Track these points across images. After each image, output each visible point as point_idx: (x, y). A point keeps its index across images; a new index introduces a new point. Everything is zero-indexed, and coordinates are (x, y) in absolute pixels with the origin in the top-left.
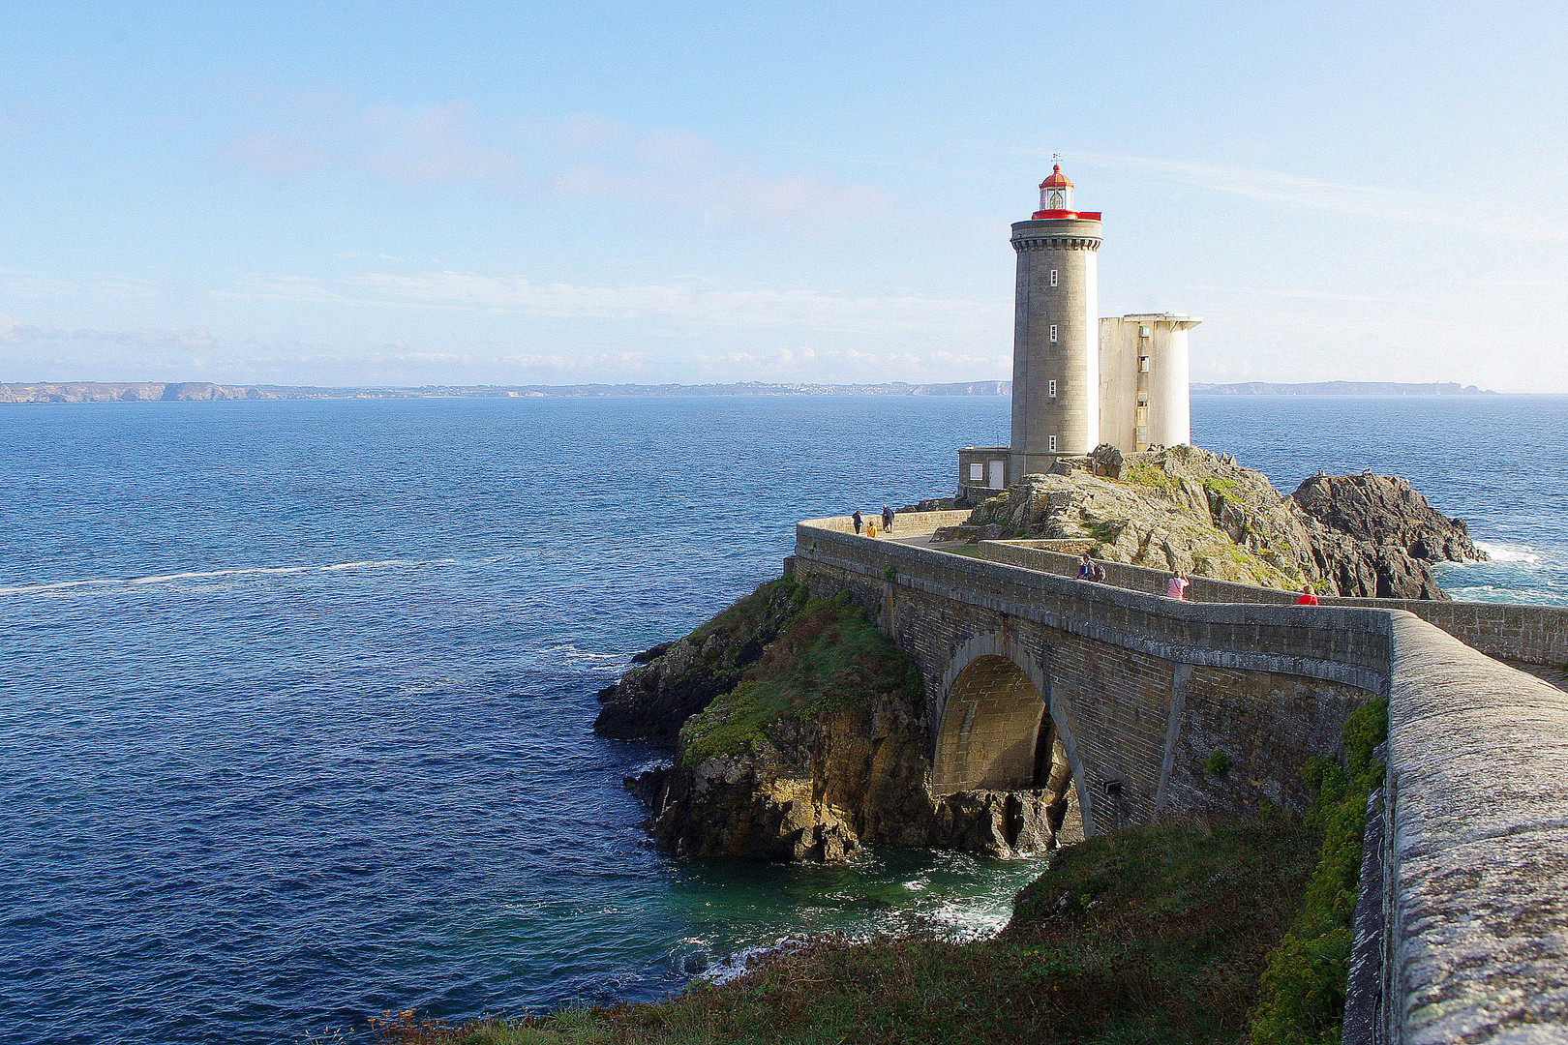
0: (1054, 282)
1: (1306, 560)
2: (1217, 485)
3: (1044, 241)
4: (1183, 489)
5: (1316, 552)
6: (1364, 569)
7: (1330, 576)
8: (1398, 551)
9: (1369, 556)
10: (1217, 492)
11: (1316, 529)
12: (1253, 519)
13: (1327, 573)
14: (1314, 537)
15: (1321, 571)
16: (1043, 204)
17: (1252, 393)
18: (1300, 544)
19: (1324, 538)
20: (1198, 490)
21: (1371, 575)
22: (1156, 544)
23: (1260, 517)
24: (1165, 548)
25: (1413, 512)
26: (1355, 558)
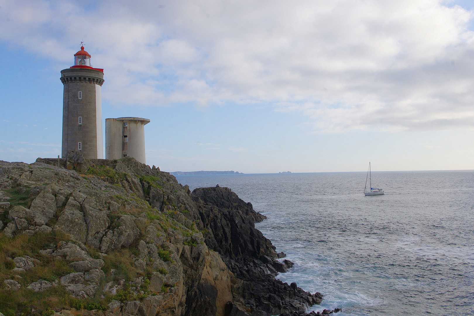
0: (80, 97)
1: (197, 218)
2: (147, 179)
3: (75, 78)
4: (127, 180)
5: (201, 214)
6: (224, 222)
7: (209, 226)
8: (238, 212)
9: (226, 215)
10: (148, 183)
11: (201, 203)
12: (168, 197)
13: (207, 225)
14: (200, 207)
15: (204, 224)
16: (76, 62)
17: (178, 175)
18: (193, 210)
19: (205, 207)
20: (137, 181)
21: (228, 224)
22: (74, 206)
23: (171, 196)
24: (82, 208)
25: (234, 200)
26: (219, 216)
